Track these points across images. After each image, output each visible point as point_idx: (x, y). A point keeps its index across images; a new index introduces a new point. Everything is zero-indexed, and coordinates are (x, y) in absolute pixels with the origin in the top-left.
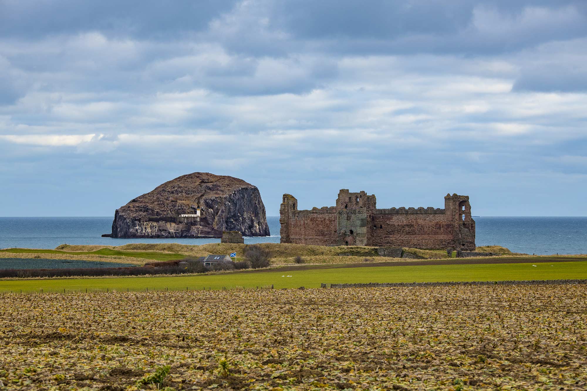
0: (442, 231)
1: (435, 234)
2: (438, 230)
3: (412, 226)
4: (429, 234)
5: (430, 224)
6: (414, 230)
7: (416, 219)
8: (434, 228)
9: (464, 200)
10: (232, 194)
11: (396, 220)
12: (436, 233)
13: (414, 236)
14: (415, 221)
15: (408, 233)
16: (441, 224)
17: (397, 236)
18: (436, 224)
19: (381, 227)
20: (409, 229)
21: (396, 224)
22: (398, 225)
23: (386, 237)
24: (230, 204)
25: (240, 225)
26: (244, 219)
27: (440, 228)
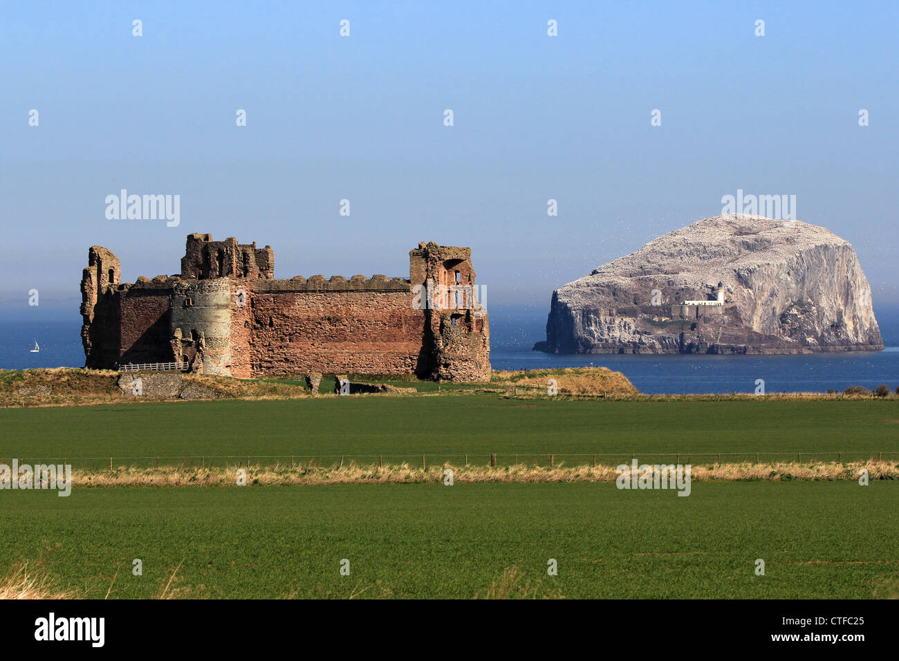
0: (404, 331)
1: (389, 340)
2: (395, 331)
3: (338, 320)
4: (375, 340)
5: (379, 315)
6: (342, 330)
7: (348, 303)
8: (385, 324)
9: (455, 257)
10: (795, 259)
11: (303, 307)
12: (391, 338)
13: (342, 344)
14: (343, 308)
15: (330, 338)
16: (403, 316)
17: (307, 345)
18: (392, 316)
19: (271, 324)
20: (332, 328)
21: (302, 315)
22: (308, 319)
23: (281, 347)
24: (789, 279)
25: (813, 322)
26: (820, 310)
27: (399, 326)
